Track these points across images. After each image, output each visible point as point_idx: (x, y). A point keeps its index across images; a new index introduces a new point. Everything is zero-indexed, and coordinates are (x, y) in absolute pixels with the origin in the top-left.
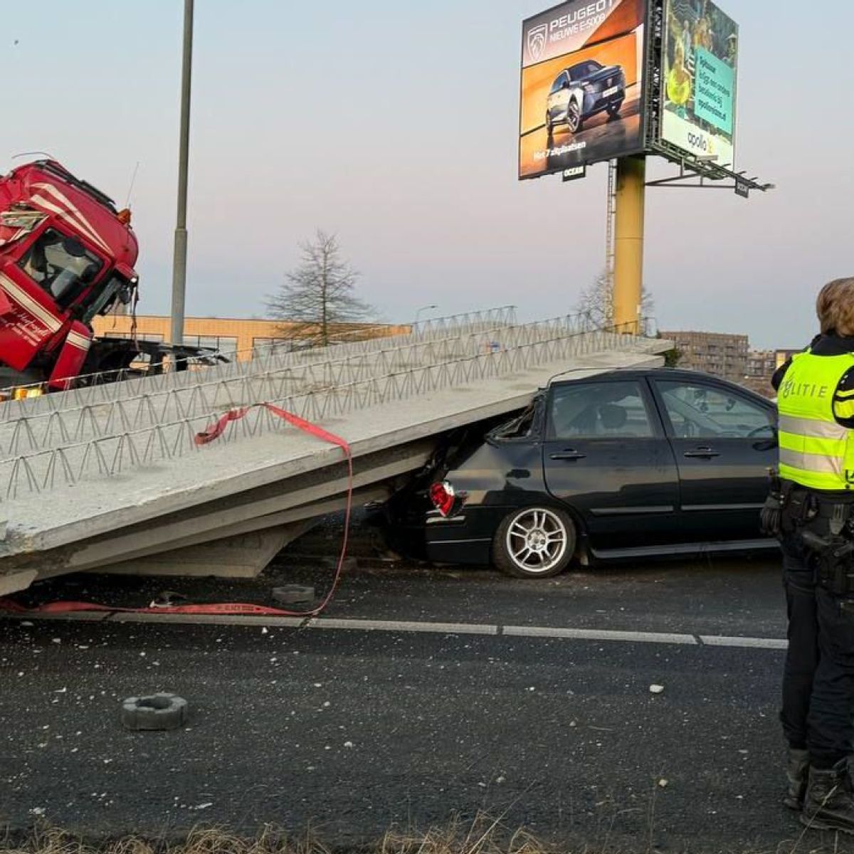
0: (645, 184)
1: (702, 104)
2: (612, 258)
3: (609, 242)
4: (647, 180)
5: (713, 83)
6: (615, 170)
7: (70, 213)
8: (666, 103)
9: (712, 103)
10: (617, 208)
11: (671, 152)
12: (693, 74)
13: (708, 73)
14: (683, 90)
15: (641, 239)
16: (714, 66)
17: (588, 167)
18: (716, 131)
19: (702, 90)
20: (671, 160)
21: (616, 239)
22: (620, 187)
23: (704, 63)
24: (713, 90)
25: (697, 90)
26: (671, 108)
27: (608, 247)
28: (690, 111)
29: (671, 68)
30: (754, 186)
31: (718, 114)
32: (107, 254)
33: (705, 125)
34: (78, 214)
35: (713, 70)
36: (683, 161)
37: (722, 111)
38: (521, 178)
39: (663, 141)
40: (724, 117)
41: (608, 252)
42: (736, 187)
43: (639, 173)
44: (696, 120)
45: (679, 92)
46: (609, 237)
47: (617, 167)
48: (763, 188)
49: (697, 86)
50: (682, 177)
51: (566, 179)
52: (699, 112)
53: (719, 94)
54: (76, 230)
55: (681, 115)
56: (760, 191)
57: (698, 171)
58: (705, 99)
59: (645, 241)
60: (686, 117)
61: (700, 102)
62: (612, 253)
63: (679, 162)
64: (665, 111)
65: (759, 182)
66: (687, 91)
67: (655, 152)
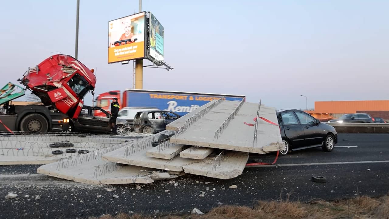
0: (143, 67)
1: (158, 47)
2: (134, 86)
3: (133, 81)
4: (143, 66)
5: (160, 42)
6: (135, 63)
7: (82, 69)
8: (150, 46)
9: (159, 47)
10: (136, 72)
11: (151, 59)
12: (156, 39)
13: (159, 40)
14: (154, 43)
15: (142, 81)
16: (160, 38)
17: (129, 61)
18: (160, 54)
19: (157, 43)
20: (150, 60)
21: (136, 81)
22: (136, 67)
23: (158, 37)
24: (160, 44)
25: (156, 43)
26: (152, 47)
27: (133, 82)
28: (155, 49)
29: (151, 37)
30: (170, 68)
31: (161, 50)
32: (90, 81)
33: (158, 52)
34: (84, 70)
35: (159, 39)
36: (154, 61)
37: (161, 49)
38: (109, 63)
39: (150, 56)
40: (162, 51)
41: (133, 84)
42: (167, 68)
43: (142, 64)
44: (156, 51)
45: (153, 43)
46: (134, 80)
47: (136, 62)
48: (171, 69)
49: (156, 42)
50: (153, 65)
51: (122, 64)
52: (157, 49)
53: (161, 45)
54: (83, 75)
55: (153, 49)
56: (171, 70)
57: (156, 64)
58: (158, 46)
59: (143, 81)
60: (155, 50)
61: (157, 47)
62: (134, 84)
63: (152, 61)
64: (150, 48)
65: (171, 68)
66: (155, 44)
67: (147, 58)
